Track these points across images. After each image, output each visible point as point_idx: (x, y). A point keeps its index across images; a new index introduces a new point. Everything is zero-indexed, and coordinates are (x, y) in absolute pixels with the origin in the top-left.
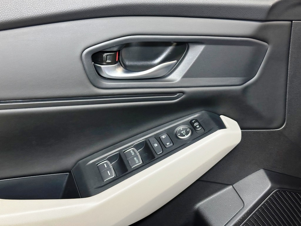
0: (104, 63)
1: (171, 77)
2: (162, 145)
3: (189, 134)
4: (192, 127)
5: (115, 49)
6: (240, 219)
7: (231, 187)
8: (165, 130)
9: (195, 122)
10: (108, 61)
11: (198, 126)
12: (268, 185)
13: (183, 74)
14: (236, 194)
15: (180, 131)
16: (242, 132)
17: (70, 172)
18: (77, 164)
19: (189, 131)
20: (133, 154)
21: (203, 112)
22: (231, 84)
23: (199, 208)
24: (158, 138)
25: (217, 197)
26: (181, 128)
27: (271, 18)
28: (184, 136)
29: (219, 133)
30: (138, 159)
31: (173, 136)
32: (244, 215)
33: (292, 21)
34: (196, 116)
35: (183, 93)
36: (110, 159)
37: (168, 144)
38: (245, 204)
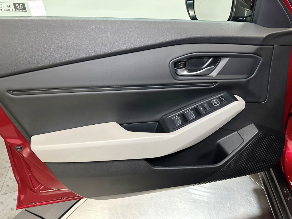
0: (179, 68)
1: (211, 75)
2: (205, 109)
3: (219, 104)
4: (220, 100)
5: (185, 60)
6: (242, 148)
7: (236, 132)
8: (206, 102)
9: (221, 98)
10: (181, 67)
11: (223, 100)
12: (256, 131)
13: (217, 73)
14: (239, 136)
15: (214, 102)
16: (246, 104)
17: (159, 122)
18: (162, 118)
19: (219, 102)
20: (190, 113)
21: (226, 93)
22: (241, 78)
23: (219, 142)
24: (202, 105)
25: (229, 137)
26: (214, 101)
27: (264, 44)
28: (216, 104)
29: (235, 103)
30: (193, 115)
31: (210, 104)
32: (244, 146)
33: (274, 45)
34: (222, 95)
35: (217, 82)
36: (179, 116)
37: (208, 108)
38: (244, 141)
